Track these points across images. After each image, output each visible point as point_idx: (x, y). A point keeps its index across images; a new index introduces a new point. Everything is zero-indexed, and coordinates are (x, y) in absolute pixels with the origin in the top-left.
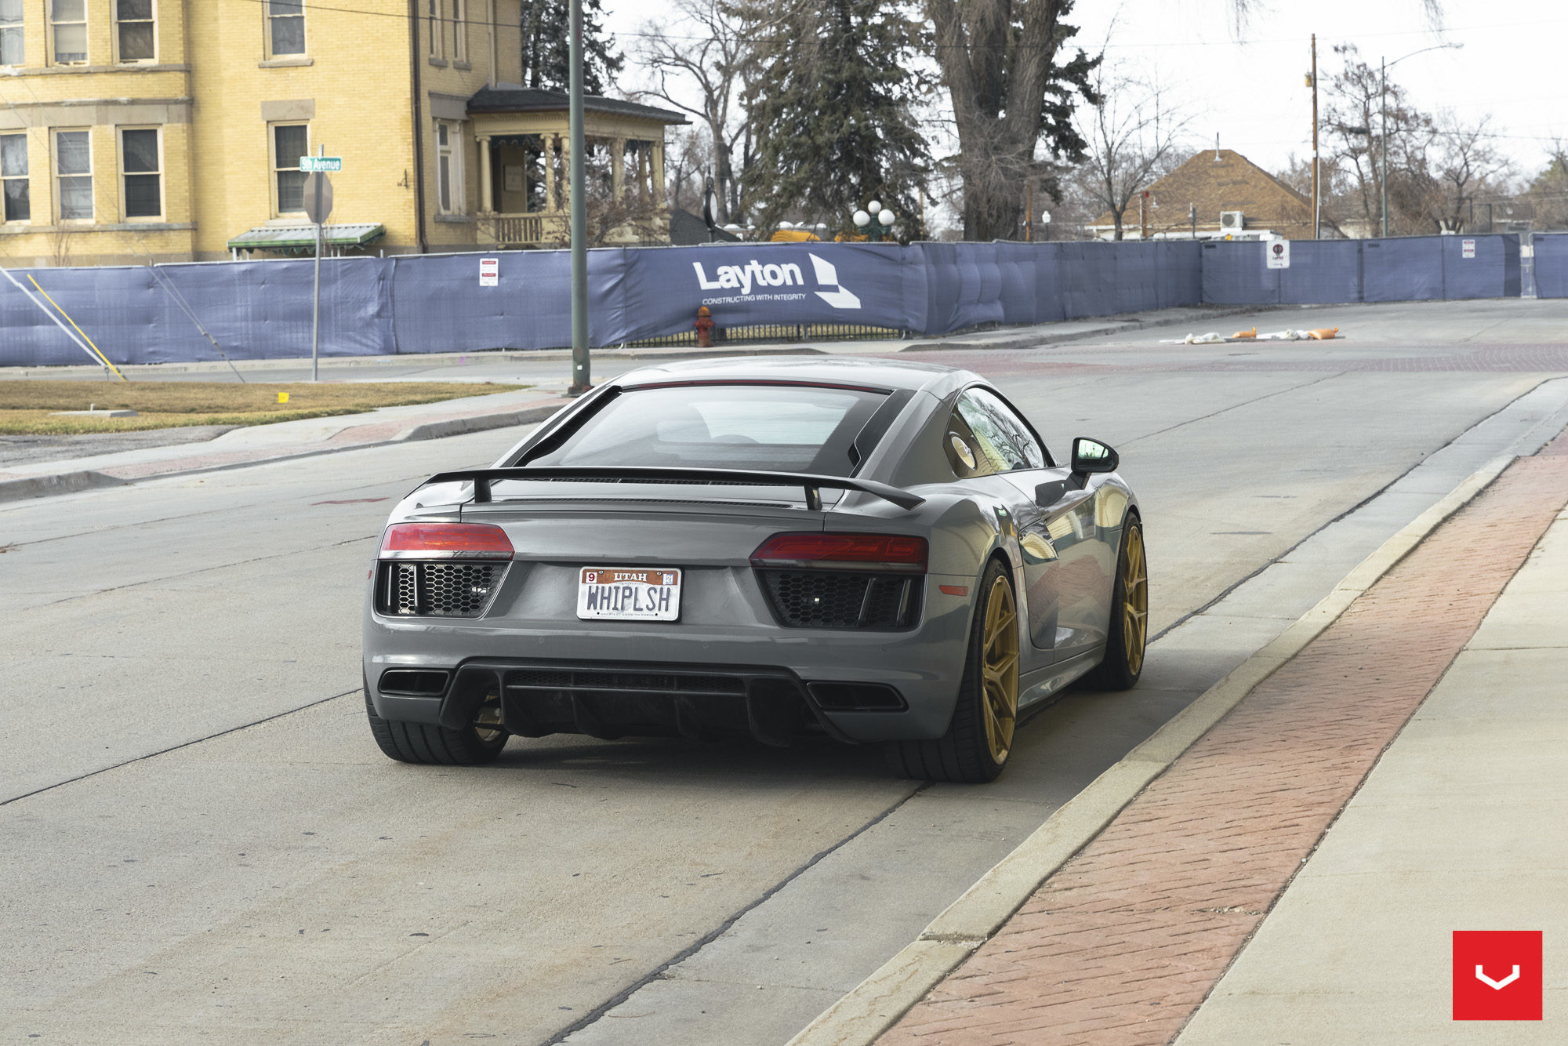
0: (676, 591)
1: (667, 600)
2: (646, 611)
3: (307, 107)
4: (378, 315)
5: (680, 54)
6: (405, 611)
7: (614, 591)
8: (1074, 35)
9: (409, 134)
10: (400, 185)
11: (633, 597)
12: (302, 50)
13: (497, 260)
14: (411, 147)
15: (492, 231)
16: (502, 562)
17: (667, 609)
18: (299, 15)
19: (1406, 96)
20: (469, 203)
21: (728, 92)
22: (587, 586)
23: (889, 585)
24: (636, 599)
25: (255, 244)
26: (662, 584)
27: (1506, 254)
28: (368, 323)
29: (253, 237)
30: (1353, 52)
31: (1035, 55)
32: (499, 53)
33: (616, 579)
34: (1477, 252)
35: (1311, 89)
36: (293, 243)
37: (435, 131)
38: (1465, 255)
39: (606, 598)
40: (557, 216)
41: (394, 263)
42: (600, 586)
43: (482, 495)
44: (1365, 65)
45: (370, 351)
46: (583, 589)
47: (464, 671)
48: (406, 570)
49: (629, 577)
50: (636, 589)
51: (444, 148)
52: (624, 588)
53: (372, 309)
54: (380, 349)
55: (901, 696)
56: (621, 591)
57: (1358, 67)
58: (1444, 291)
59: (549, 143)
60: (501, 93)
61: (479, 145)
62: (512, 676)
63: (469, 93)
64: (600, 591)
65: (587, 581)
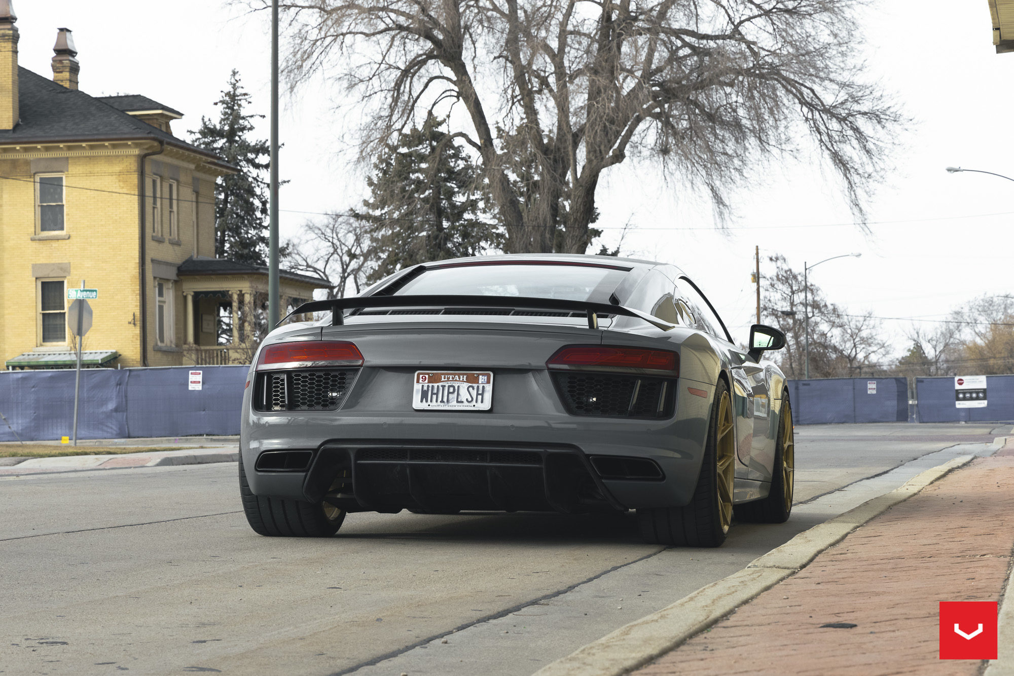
0: (489, 388)
1: (482, 395)
2: (466, 403)
3: (65, 269)
4: (116, 410)
5: (310, 263)
6: (277, 408)
7: (441, 388)
8: (599, 236)
9: (137, 287)
10: (130, 323)
11: (456, 393)
12: (62, 229)
13: (201, 372)
14: (138, 297)
15: (194, 356)
16: (355, 369)
17: (482, 402)
18: (60, 203)
19: (819, 292)
20: (178, 338)
21: (344, 289)
22: (420, 386)
23: (652, 385)
24: (458, 394)
25: (26, 364)
26: (478, 383)
27: (898, 392)
28: (109, 415)
29: (24, 359)
30: (783, 261)
31: (575, 244)
32: (200, 235)
33: (443, 379)
34: (878, 389)
35: (756, 284)
36: (53, 363)
37: (155, 287)
38: (869, 392)
39: (435, 394)
40: (240, 348)
41: (128, 373)
42: (431, 385)
43: (337, 321)
44: (790, 270)
45: (109, 435)
46: (417, 387)
47: (324, 450)
48: (278, 378)
49: (453, 378)
50: (459, 387)
51: (161, 299)
52: (449, 387)
53: (111, 406)
54: (117, 435)
55: (661, 470)
56: (446, 389)
57: (786, 272)
58: (855, 417)
59: (235, 297)
60: (201, 262)
61: (185, 298)
62: (361, 454)
63: (179, 261)
64: (430, 388)
65: (421, 381)
